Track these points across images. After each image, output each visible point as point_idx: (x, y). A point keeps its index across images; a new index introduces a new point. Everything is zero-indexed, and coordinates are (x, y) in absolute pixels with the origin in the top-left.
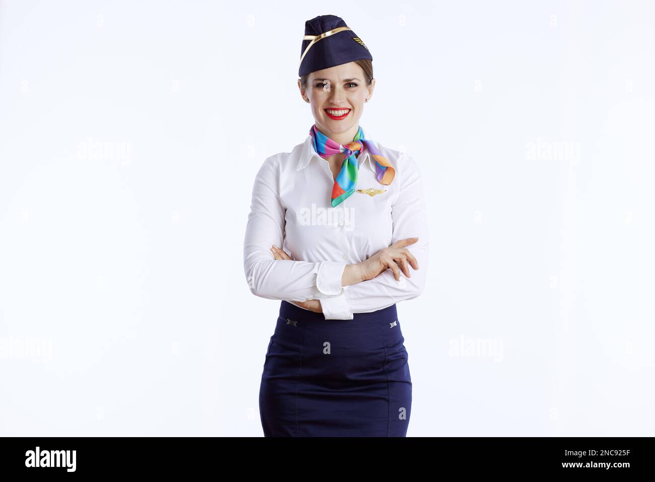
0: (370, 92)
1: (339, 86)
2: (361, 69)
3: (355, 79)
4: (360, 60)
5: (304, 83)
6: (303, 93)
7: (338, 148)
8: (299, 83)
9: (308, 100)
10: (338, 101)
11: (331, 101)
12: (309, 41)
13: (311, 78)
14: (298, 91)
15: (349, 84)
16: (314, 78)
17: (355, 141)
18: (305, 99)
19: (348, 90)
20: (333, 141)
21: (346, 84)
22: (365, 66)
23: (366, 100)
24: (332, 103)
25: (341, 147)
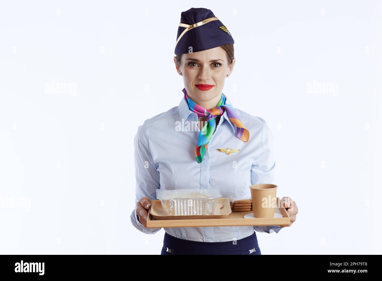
0: (231, 68)
1: (206, 66)
2: (225, 52)
3: (220, 60)
4: (225, 45)
5: (178, 60)
6: (178, 68)
7: (203, 112)
8: (174, 59)
9: (181, 74)
10: (205, 78)
11: (200, 77)
12: (184, 28)
13: (184, 57)
14: (174, 65)
15: (215, 64)
16: (186, 58)
17: (217, 108)
18: (180, 73)
19: (213, 69)
20: (200, 107)
21: (212, 64)
22: (228, 49)
23: (227, 75)
24: (200, 79)
25: (206, 111)
